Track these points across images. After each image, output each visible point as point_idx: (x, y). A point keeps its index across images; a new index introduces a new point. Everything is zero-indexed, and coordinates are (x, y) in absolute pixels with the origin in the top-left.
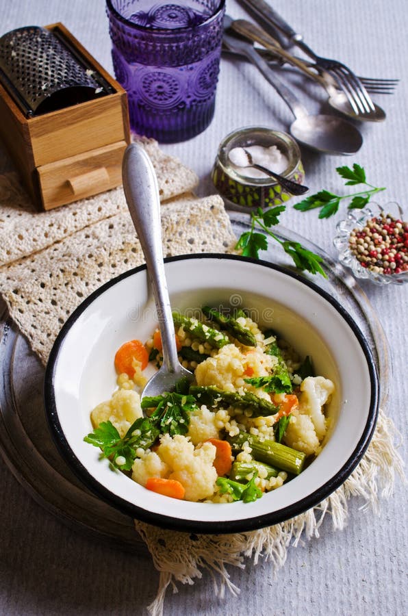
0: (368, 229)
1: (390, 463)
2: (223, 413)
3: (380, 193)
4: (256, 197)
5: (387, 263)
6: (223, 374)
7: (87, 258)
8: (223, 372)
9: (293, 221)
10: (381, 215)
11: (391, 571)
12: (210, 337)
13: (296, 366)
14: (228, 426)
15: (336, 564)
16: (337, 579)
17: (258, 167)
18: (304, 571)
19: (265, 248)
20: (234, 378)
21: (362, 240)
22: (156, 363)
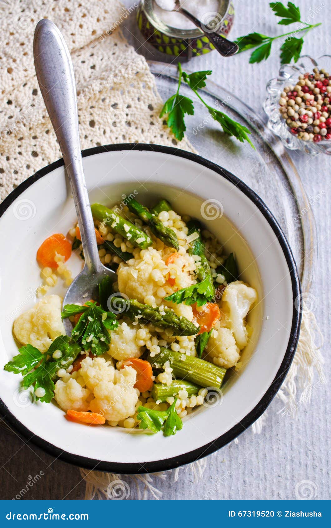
0: (300, 88)
1: (309, 363)
2: (144, 333)
3: (315, 30)
4: (184, 48)
5: (317, 129)
6: (144, 286)
7: (6, 136)
8: (144, 283)
9: (222, 67)
10: (314, 71)
11: (306, 466)
12: (132, 238)
13: (220, 262)
14: (149, 345)
15: (254, 459)
16: (254, 474)
17: (185, 13)
18: (223, 467)
19: (191, 113)
20: (156, 289)
21: (292, 102)
22: (80, 252)
